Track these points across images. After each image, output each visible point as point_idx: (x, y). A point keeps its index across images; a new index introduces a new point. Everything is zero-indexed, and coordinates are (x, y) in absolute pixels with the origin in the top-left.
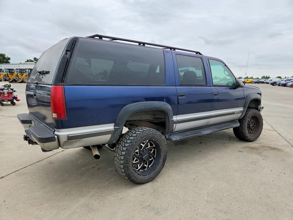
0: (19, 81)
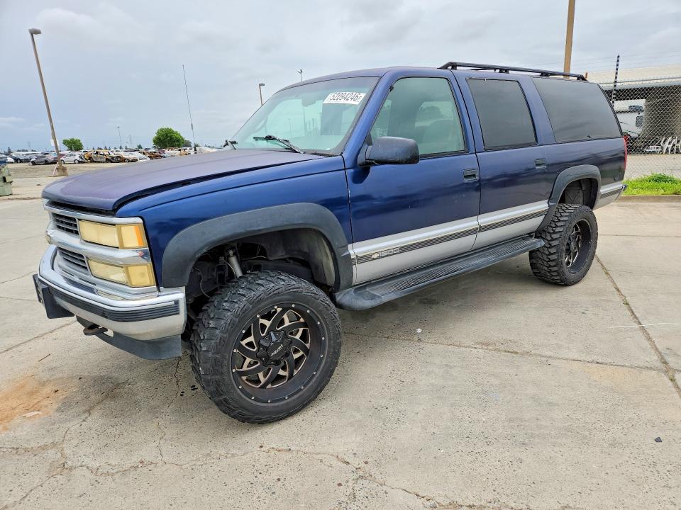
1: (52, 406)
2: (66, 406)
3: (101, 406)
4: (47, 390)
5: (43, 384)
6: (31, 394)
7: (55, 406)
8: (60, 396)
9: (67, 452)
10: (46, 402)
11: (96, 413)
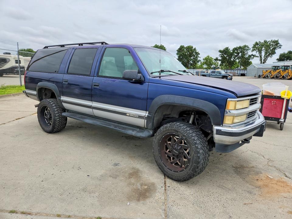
0: (288, 78)
1: (262, 176)
2: (258, 173)
3: (248, 166)
4: (260, 183)
5: (259, 187)
6: (267, 186)
7: (261, 175)
8: (257, 177)
9: (267, 163)
10: (264, 178)
11: (251, 165)
